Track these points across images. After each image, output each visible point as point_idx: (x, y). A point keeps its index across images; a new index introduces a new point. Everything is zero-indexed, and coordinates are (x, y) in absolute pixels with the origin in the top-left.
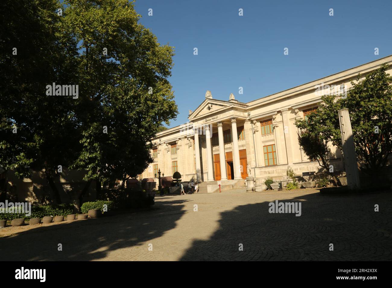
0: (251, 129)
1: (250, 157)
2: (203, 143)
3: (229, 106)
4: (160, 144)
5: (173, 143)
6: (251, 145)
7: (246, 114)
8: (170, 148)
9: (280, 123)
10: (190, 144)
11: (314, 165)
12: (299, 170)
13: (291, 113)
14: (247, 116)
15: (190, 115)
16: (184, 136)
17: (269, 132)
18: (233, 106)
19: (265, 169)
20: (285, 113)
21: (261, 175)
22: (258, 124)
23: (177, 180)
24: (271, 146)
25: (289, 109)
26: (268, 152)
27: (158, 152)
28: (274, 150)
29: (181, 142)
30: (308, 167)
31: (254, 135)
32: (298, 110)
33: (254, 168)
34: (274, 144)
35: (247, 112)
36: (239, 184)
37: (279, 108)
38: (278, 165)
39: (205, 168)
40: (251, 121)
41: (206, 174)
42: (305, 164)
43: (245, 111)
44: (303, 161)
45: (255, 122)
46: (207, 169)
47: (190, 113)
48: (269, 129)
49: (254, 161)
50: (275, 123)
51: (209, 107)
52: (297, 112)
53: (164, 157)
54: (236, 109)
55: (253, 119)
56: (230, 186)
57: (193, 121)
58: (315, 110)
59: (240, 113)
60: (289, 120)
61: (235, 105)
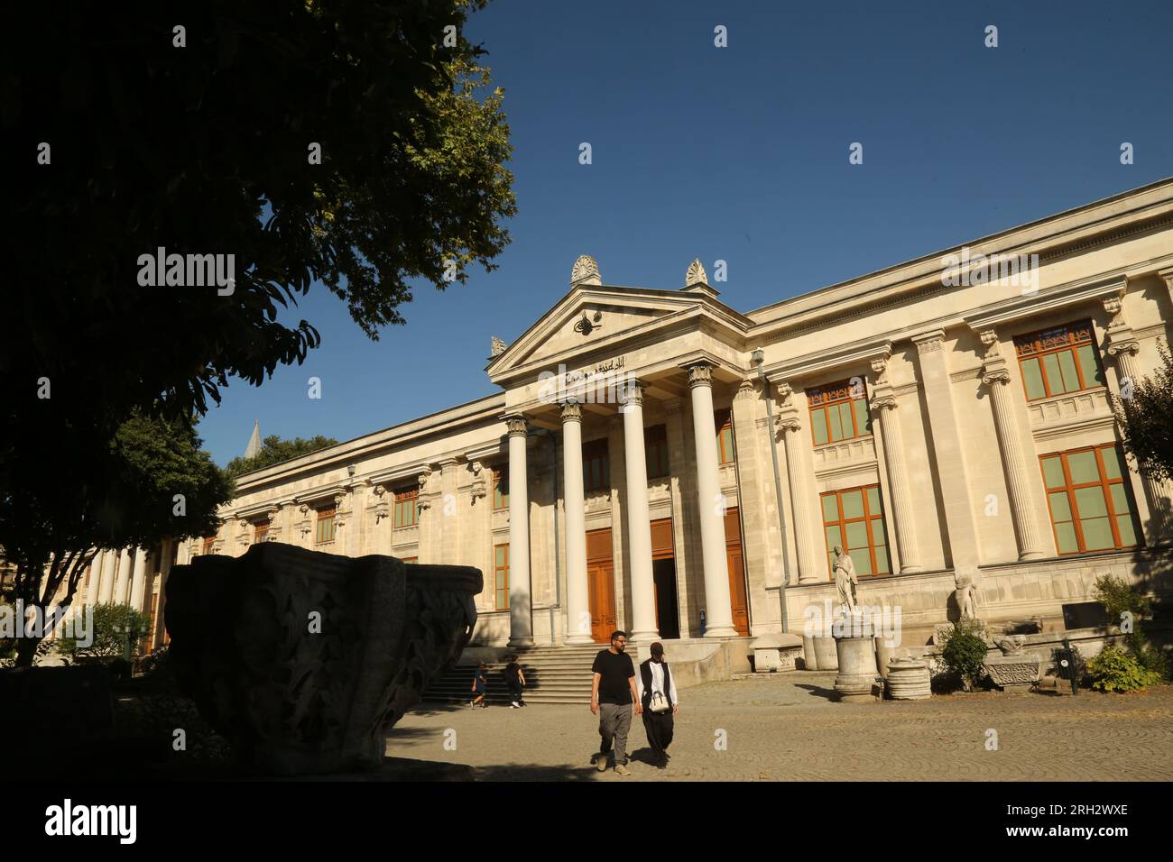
0: (764, 420)
1: (763, 543)
2: (538, 482)
3: (684, 312)
4: (349, 489)
5: (403, 485)
6: (766, 488)
7: (745, 358)
8: (390, 505)
9: (906, 390)
10: (479, 485)
12: (1009, 597)
13: (955, 350)
14: (746, 366)
15: (495, 359)
16: (453, 456)
17: (849, 432)
18: (701, 311)
20: (933, 349)
22: (799, 400)
24: (859, 493)
25: (950, 333)
26: (847, 517)
27: (341, 521)
28: (875, 510)
29: (440, 478)
30: (1058, 585)
31: (780, 446)
32: (995, 336)
33: (779, 588)
34: (877, 482)
35: (749, 347)
36: (725, 661)
37: (900, 327)
38: (901, 575)
39: (542, 590)
40: (767, 388)
41: (547, 614)
42: (1041, 568)
43: (744, 345)
44: (1027, 554)
45: (784, 389)
46: (548, 591)
47: (497, 349)
48: (847, 421)
49: (777, 557)
50: (878, 395)
51: (585, 319)
52: (987, 343)
53: (361, 540)
54: (710, 328)
55: (775, 378)
56: (694, 667)
57: (508, 384)
58: (1071, 335)
59: (725, 348)
60: (949, 377)
61: (708, 311)
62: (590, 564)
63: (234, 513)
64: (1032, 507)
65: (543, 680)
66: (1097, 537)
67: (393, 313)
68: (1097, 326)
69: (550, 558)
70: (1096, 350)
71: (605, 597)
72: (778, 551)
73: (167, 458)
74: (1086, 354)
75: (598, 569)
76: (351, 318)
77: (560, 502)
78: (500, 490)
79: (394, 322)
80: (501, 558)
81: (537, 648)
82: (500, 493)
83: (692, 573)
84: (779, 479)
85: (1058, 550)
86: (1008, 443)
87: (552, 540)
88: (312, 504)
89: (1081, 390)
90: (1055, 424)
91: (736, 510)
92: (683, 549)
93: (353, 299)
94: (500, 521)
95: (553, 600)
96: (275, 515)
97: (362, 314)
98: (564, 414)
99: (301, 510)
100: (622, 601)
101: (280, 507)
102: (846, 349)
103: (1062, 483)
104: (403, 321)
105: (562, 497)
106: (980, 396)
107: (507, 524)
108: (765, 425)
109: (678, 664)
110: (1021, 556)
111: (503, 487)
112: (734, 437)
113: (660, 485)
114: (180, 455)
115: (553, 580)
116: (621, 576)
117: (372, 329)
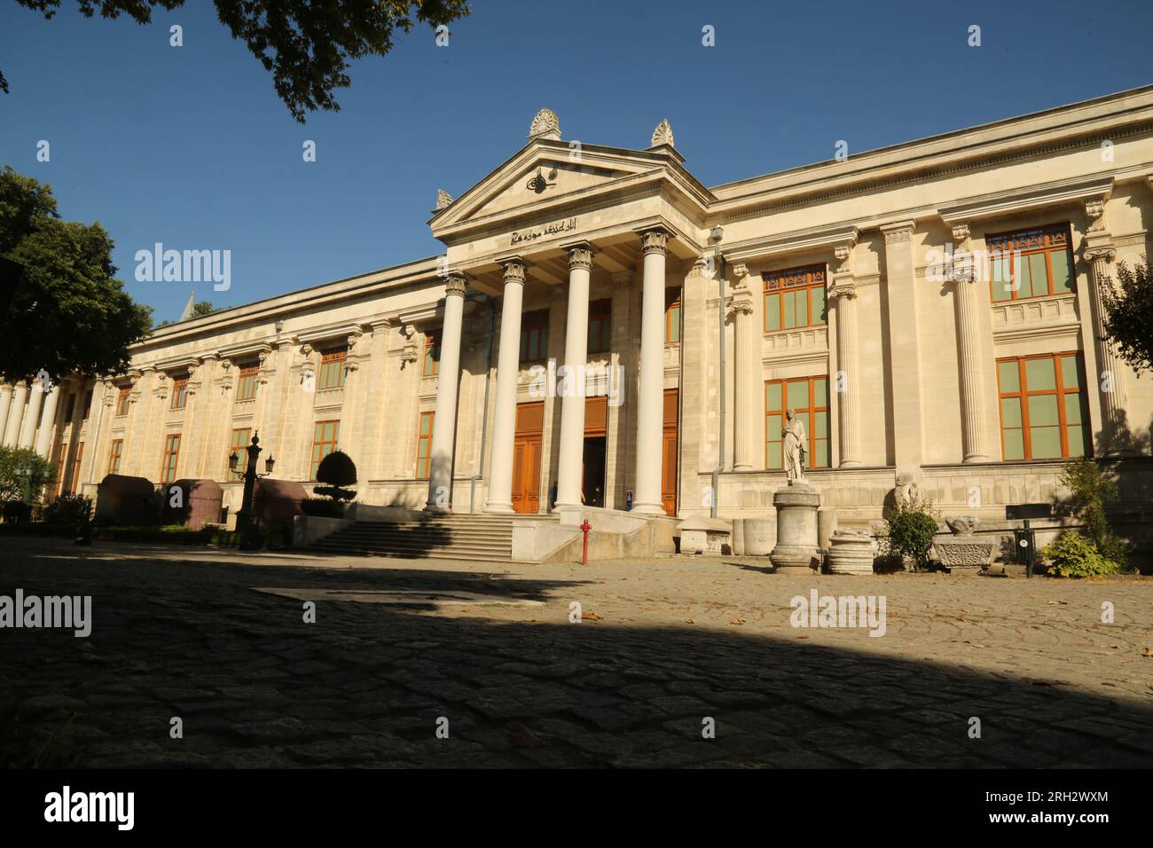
0: (715, 301)
1: (701, 427)
2: (472, 350)
3: (645, 174)
4: (275, 346)
5: (331, 346)
6: (710, 371)
7: (702, 235)
8: (316, 366)
9: (868, 281)
10: (411, 350)
11: (1033, 482)
12: (948, 498)
13: (924, 243)
14: (703, 243)
15: (438, 213)
16: (387, 317)
17: (802, 320)
18: (664, 174)
19: (768, 484)
20: (901, 240)
21: (743, 507)
22: (755, 283)
23: (336, 494)
24: (806, 383)
25: (920, 225)
27: (263, 379)
28: (820, 402)
29: (370, 340)
30: (1000, 490)
31: (729, 329)
32: (968, 232)
33: (712, 474)
34: (825, 373)
35: (708, 224)
36: (650, 539)
37: (869, 214)
38: (840, 469)
39: (465, 461)
40: (724, 268)
41: (469, 485)
42: (985, 472)
43: (704, 222)
44: (971, 457)
45: (740, 270)
46: (471, 462)
47: (443, 202)
48: (802, 307)
49: (713, 443)
50: (838, 283)
51: (540, 177)
52: (959, 238)
53: (282, 399)
54: (671, 195)
55: (731, 257)
56: (617, 540)
57: (450, 240)
58: (1047, 237)
59: (684, 220)
60: (914, 271)
61: (671, 175)
62: (517, 438)
63: (153, 365)
64: (984, 410)
65: (457, 539)
66: (1046, 446)
67: (325, 96)
68: (1076, 230)
69: (477, 429)
70: (1071, 255)
71: (530, 472)
72: (715, 437)
73: (73, 279)
74: (1059, 259)
75: (525, 443)
76: (275, 92)
77: (493, 371)
78: (432, 356)
79: (327, 107)
80: (426, 426)
81: (453, 514)
82: (432, 359)
83: (623, 452)
84: (724, 363)
85: (1003, 458)
86: (968, 343)
87: (480, 411)
88: (235, 360)
89: (1049, 295)
90: (1018, 328)
91: (676, 392)
92: (616, 427)
93: (281, 73)
94: (428, 388)
95: (476, 472)
96: (196, 369)
97: (290, 90)
98: (506, 274)
99: (223, 366)
100: (548, 476)
101: (201, 361)
102: (810, 233)
103: (1017, 390)
104: (337, 107)
105: (496, 366)
106: (943, 293)
107: (435, 392)
108: (716, 307)
109: (601, 534)
110: (965, 458)
111: (435, 354)
112: (682, 316)
113: (599, 361)
114: (90, 278)
115: (477, 451)
116: (550, 451)
117: (298, 107)
